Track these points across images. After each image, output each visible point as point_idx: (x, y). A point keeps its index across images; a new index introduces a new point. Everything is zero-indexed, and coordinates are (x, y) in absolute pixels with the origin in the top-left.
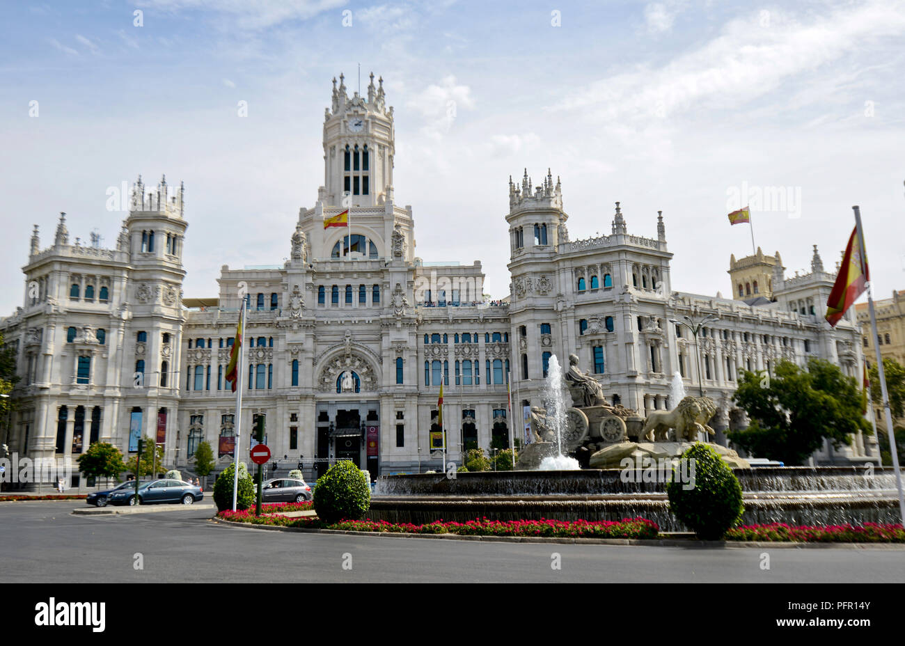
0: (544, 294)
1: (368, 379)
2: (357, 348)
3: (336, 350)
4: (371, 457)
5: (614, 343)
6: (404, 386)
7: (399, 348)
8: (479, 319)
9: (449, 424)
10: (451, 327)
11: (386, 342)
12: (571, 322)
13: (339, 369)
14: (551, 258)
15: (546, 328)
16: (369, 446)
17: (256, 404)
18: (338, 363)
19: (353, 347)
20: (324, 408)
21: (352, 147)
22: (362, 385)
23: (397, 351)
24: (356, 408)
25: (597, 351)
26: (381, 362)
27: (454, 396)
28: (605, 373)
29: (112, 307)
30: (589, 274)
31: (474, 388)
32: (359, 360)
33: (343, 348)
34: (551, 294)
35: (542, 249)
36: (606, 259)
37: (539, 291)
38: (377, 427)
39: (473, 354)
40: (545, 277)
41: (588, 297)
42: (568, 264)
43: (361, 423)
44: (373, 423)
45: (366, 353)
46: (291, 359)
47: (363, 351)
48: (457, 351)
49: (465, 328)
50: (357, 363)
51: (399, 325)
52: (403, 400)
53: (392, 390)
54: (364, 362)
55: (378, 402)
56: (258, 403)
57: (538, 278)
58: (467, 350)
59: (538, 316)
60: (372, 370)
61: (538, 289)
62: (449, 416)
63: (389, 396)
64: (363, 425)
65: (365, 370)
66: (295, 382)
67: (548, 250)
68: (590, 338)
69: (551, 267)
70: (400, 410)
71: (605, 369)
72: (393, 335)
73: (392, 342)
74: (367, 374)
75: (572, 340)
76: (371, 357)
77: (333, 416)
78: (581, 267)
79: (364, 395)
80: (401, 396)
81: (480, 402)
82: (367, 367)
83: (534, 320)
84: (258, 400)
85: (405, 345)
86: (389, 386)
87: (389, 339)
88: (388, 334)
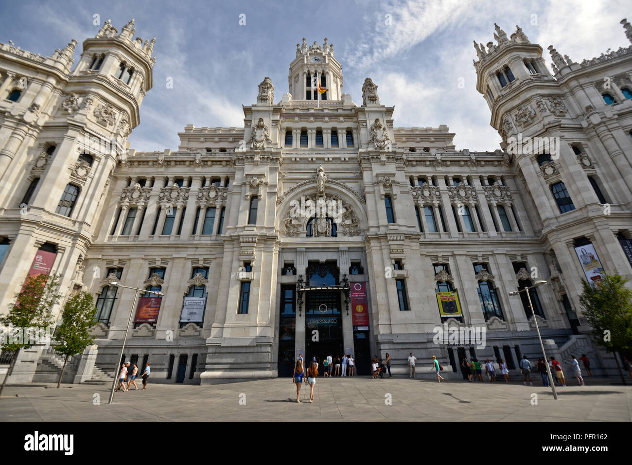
0: (562, 115)
1: (348, 222)
2: (333, 186)
3: (306, 187)
4: (359, 328)
6: (399, 225)
7: (387, 181)
9: (460, 281)
10: (439, 169)
11: (367, 177)
16: (354, 311)
17: (197, 253)
19: (327, 185)
20: (289, 257)
22: (340, 229)
23: (385, 186)
24: (334, 258)
26: (364, 200)
31: (481, 235)
32: (334, 199)
33: (315, 185)
34: (568, 116)
35: (539, 78)
37: (554, 112)
38: (364, 284)
39: (471, 197)
40: (555, 99)
43: (341, 278)
44: (358, 278)
45: (344, 191)
46: (249, 193)
47: (340, 188)
48: (451, 194)
49: (454, 170)
51: (383, 158)
52: (401, 243)
53: (382, 231)
55: (362, 250)
56: (200, 251)
57: (547, 101)
58: (462, 193)
59: (565, 135)
60: (352, 212)
61: (552, 110)
62: (457, 270)
63: (378, 238)
64: (345, 280)
66: (252, 220)
67: (546, 79)
69: (557, 91)
70: (398, 256)
72: (377, 169)
73: (378, 175)
74: (345, 216)
76: (351, 195)
77: (301, 268)
79: (344, 240)
80: (399, 238)
81: (493, 252)
83: (564, 138)
84: (202, 247)
85: (392, 179)
86: (378, 227)
87: (372, 174)
88: (371, 169)
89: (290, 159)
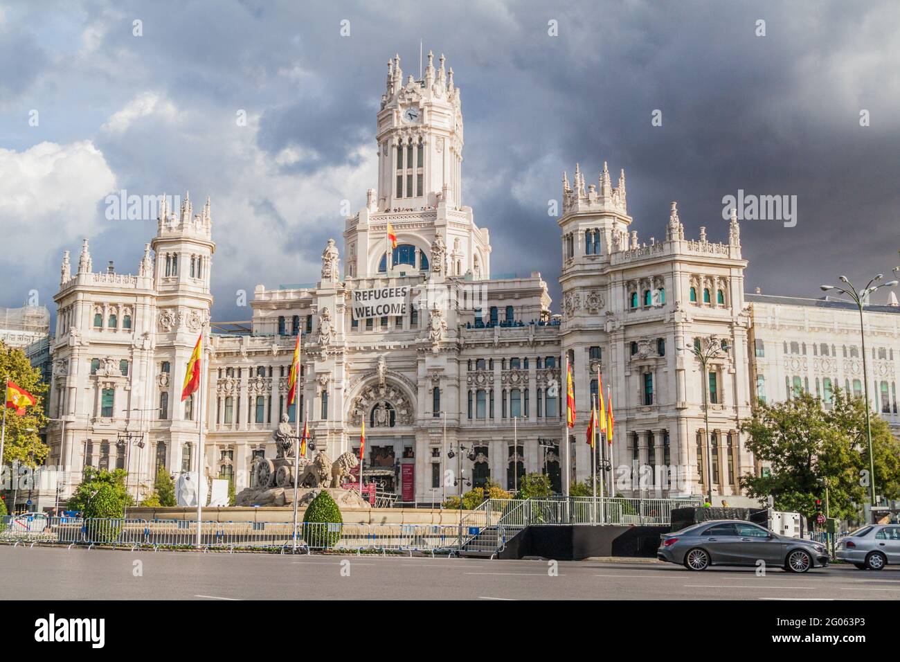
0: (594, 312)
1: (404, 412)
2: (392, 377)
3: (369, 379)
5: (665, 369)
6: (441, 419)
7: (436, 376)
8: (529, 341)
10: (497, 351)
11: (422, 370)
12: (620, 345)
13: (372, 400)
14: (602, 270)
15: (595, 352)
18: (372, 394)
19: (387, 376)
20: (356, 443)
21: (406, 141)
22: (397, 418)
23: (433, 380)
24: (391, 445)
25: (647, 379)
26: (417, 392)
27: (500, 431)
28: (654, 404)
29: (135, 338)
30: (641, 289)
31: (523, 421)
32: (393, 390)
33: (376, 376)
34: (602, 312)
35: (593, 260)
36: (658, 271)
37: (588, 309)
38: (412, 466)
39: (522, 382)
40: (596, 292)
41: (639, 315)
42: (619, 277)
43: (395, 461)
44: (408, 461)
45: (401, 382)
46: (320, 391)
47: (398, 380)
48: (504, 379)
49: (514, 351)
50: (392, 394)
51: (436, 350)
52: (440, 435)
53: (427, 424)
54: (400, 392)
55: (413, 437)
57: (587, 293)
58: (515, 378)
59: (586, 338)
60: (408, 402)
61: (586, 306)
62: (493, 453)
63: (424, 430)
64: (398, 463)
65: (400, 401)
66: (324, 416)
67: (601, 259)
68: (639, 364)
69: (602, 280)
70: (436, 446)
71: (654, 400)
72: (429, 361)
73: (428, 370)
74: (402, 407)
75: (621, 366)
76: (407, 386)
77: (366, 453)
78: (633, 280)
79: (400, 429)
80: (437, 431)
81: (529, 438)
82: (403, 399)
83: (582, 343)
85: (441, 373)
86: (424, 420)
87: (425, 367)
88: (424, 361)
89: (355, 348)
